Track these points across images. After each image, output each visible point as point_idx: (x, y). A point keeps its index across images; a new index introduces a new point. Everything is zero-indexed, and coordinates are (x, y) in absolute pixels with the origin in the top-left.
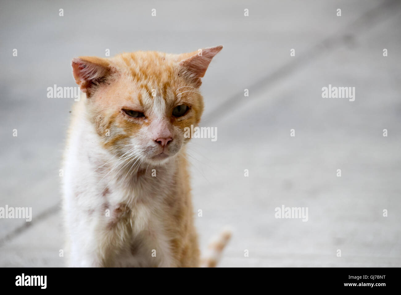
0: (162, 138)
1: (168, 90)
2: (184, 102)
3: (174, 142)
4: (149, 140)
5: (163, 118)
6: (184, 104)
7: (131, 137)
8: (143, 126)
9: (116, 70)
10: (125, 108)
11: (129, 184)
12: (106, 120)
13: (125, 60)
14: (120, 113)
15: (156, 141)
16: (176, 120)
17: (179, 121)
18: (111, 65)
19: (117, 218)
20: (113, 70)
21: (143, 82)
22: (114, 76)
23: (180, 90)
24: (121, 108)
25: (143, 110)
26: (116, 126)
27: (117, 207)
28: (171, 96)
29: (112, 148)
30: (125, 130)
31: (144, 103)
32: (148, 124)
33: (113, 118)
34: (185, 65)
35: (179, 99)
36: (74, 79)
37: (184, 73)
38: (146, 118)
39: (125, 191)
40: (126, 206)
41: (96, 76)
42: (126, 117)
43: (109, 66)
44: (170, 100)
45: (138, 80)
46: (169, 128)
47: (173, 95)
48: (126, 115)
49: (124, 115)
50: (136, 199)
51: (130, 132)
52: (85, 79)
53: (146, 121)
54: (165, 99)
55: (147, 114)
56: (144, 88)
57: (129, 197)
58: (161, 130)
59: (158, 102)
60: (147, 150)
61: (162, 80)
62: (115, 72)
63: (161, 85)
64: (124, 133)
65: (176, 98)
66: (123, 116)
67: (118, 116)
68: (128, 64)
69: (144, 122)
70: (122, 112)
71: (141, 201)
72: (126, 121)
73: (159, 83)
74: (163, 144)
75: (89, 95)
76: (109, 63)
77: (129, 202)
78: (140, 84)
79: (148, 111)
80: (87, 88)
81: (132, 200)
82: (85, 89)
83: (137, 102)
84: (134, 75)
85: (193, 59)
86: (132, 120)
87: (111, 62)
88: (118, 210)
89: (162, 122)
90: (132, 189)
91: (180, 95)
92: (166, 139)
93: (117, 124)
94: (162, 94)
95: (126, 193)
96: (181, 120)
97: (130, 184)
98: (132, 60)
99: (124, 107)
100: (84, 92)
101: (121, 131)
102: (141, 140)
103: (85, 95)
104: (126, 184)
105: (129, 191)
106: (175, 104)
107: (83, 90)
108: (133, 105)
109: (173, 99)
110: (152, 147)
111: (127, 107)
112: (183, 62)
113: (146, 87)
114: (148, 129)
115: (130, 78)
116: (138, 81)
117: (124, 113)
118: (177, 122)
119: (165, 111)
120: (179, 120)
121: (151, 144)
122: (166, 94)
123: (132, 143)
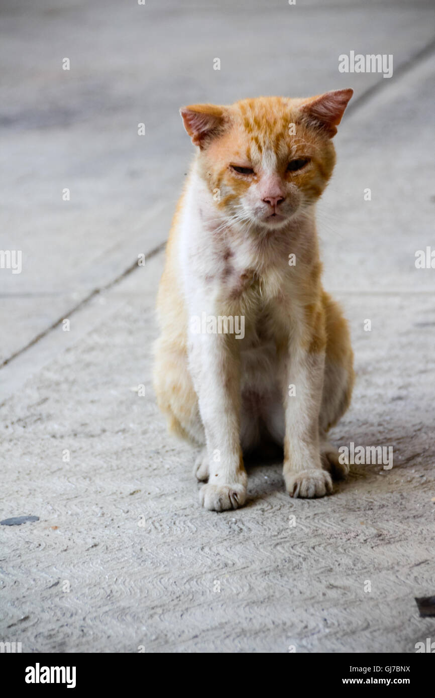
0: (270, 197)
1: (281, 143)
2: (299, 156)
3: (288, 201)
4: (257, 200)
5: (273, 174)
6: (301, 157)
7: (240, 197)
8: (252, 183)
9: (229, 120)
10: (233, 165)
11: (257, 247)
12: (215, 177)
13: (242, 108)
14: (228, 170)
15: (264, 201)
16: (291, 176)
17: (295, 176)
18: (225, 115)
19: (242, 285)
20: (226, 120)
21: (255, 133)
22: (226, 126)
23: (295, 141)
24: (229, 164)
25: (252, 166)
26: (225, 185)
27: (242, 273)
28: (284, 150)
29: (225, 209)
30: (234, 189)
31: (252, 158)
32: (257, 181)
33: (221, 174)
34: (306, 110)
35: (294, 153)
36: (186, 130)
37: (303, 120)
38: (255, 174)
39: (252, 256)
40: (254, 273)
41: (207, 127)
42: (234, 174)
43: (222, 116)
44: (282, 154)
45: (251, 130)
46: (279, 185)
47: (287, 148)
48: (235, 171)
49: (232, 172)
50: (266, 265)
51: (238, 191)
52: (198, 130)
53: (256, 178)
54: (277, 154)
55: (256, 170)
56: (254, 141)
57: (258, 263)
58: (269, 188)
59: (268, 157)
60: (256, 211)
61: (275, 130)
62: (228, 122)
63: (273, 137)
64: (233, 192)
65: (290, 152)
66: (230, 172)
67: (226, 172)
68: (244, 112)
69: (253, 179)
70: (230, 168)
71: (273, 264)
72: (233, 178)
73: (270, 134)
74: (272, 203)
75: (202, 148)
76: (223, 111)
77: (259, 268)
78: (251, 135)
79: (257, 166)
80: (200, 141)
81: (262, 266)
82: (198, 142)
83: (245, 157)
84: (247, 125)
85: (314, 104)
86: (240, 177)
87: (227, 111)
88: (244, 276)
89: (271, 179)
90: (262, 253)
91: (294, 147)
92: (274, 198)
93: (225, 182)
94: (272, 147)
95: (254, 259)
96: (297, 175)
97: (259, 247)
98: (249, 108)
99: (231, 163)
100: (197, 145)
101: (230, 190)
102: (249, 200)
103: (198, 148)
104: (254, 247)
105: (258, 255)
106: (289, 158)
107: (195, 143)
108: (241, 161)
109: (286, 152)
110: (260, 208)
111: (234, 163)
112: (303, 107)
113: (257, 140)
114: (257, 187)
115: (242, 128)
116: (249, 132)
117: (233, 169)
118: (292, 177)
119: (276, 167)
120: (294, 174)
121: (260, 204)
122: (279, 147)
123: (241, 204)
